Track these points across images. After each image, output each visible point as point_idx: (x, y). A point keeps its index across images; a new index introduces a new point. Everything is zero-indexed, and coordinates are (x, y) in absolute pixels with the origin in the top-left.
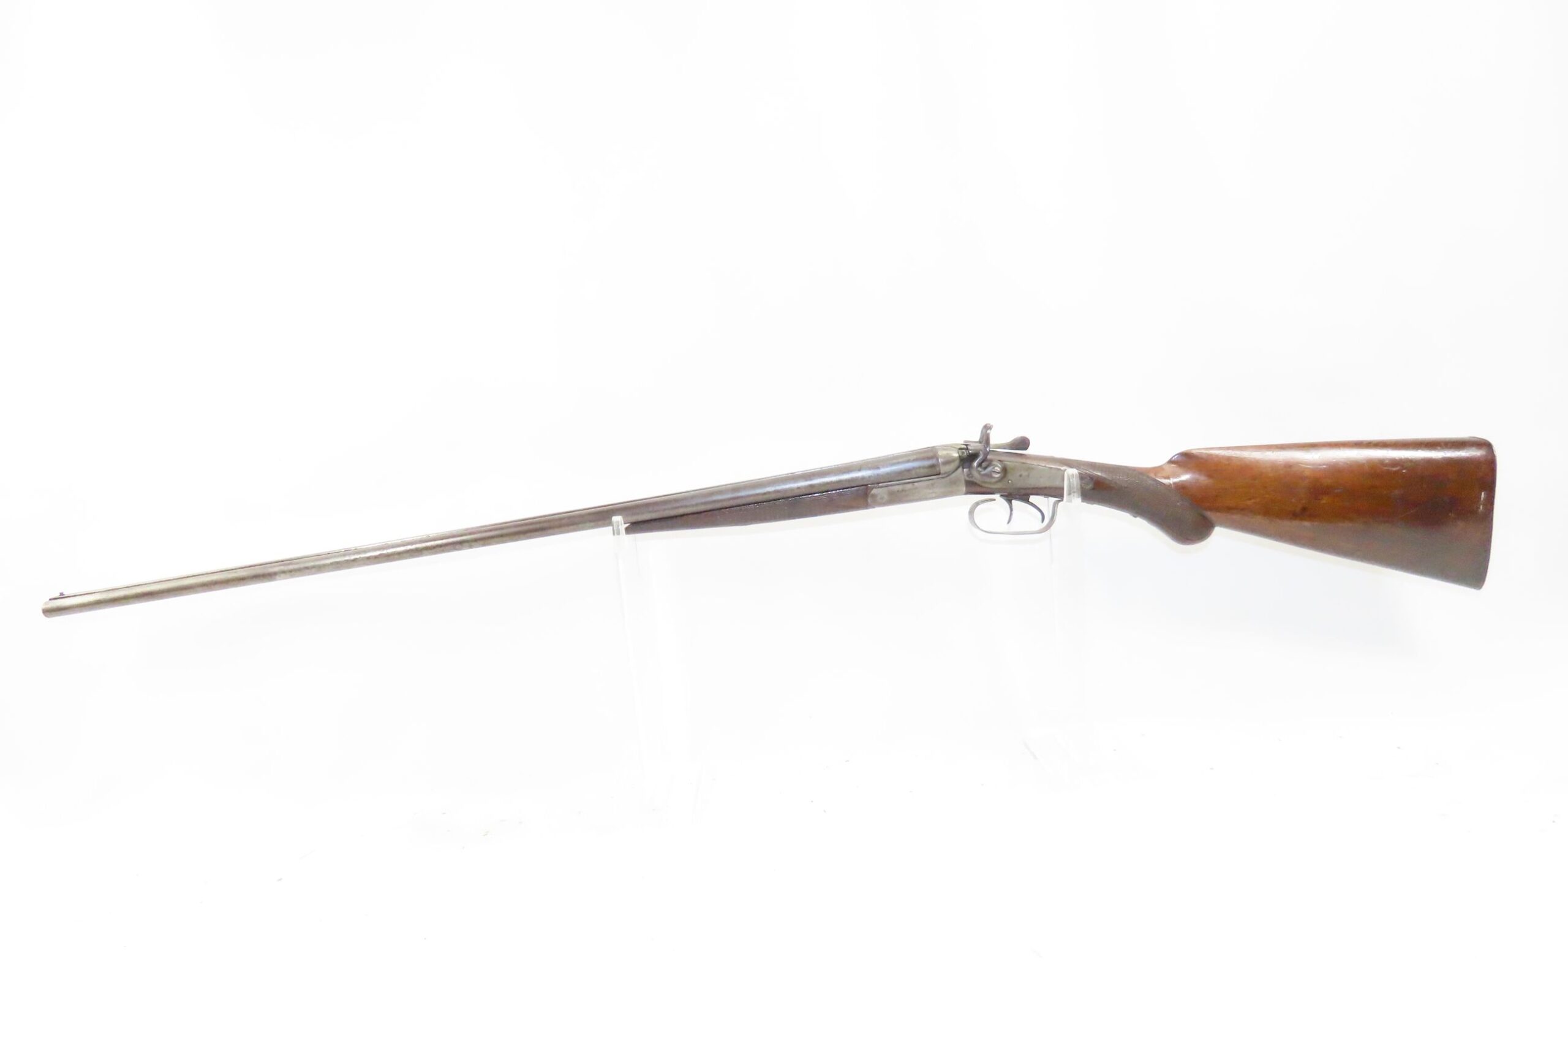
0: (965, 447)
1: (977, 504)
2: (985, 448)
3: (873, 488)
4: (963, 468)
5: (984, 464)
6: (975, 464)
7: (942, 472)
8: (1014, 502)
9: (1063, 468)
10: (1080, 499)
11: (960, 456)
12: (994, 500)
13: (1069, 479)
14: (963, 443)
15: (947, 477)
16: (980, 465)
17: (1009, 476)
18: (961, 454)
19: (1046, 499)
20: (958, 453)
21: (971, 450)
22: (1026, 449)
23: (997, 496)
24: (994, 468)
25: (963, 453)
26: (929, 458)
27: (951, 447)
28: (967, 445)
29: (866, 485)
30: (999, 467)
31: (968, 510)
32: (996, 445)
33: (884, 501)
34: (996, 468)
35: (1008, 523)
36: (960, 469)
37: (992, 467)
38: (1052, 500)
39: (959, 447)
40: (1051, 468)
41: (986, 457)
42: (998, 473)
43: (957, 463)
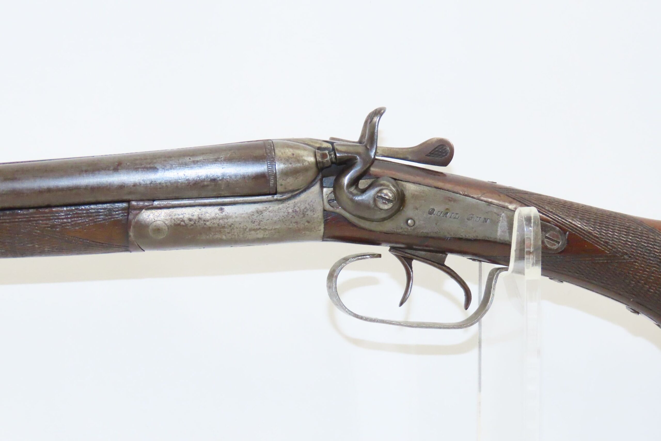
0: (329, 146)
1: (346, 260)
2: (368, 150)
3: (141, 209)
4: (322, 187)
5: (363, 184)
6: (346, 180)
7: (280, 189)
8: (416, 264)
9: (511, 207)
10: (538, 269)
11: (317, 163)
12: (380, 256)
13: (521, 228)
14: (328, 139)
15: (289, 199)
16: (354, 182)
17: (409, 211)
18: (319, 159)
19: (477, 263)
20: (315, 156)
21: (340, 152)
22: (445, 163)
23: (384, 249)
24: (380, 191)
25: (324, 156)
26: (257, 159)
27: (306, 143)
28: (332, 144)
29: (128, 201)
30: (391, 190)
31: (326, 272)
32: (390, 149)
33: (161, 237)
34: (385, 191)
35: (401, 304)
36: (316, 188)
37: (377, 189)
38: (488, 267)
39: (318, 145)
40: (490, 203)
41: (368, 169)
42: (389, 201)
43: (311, 174)
